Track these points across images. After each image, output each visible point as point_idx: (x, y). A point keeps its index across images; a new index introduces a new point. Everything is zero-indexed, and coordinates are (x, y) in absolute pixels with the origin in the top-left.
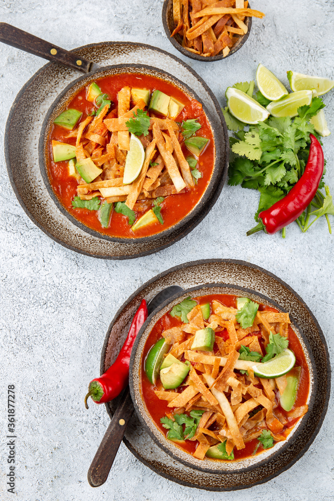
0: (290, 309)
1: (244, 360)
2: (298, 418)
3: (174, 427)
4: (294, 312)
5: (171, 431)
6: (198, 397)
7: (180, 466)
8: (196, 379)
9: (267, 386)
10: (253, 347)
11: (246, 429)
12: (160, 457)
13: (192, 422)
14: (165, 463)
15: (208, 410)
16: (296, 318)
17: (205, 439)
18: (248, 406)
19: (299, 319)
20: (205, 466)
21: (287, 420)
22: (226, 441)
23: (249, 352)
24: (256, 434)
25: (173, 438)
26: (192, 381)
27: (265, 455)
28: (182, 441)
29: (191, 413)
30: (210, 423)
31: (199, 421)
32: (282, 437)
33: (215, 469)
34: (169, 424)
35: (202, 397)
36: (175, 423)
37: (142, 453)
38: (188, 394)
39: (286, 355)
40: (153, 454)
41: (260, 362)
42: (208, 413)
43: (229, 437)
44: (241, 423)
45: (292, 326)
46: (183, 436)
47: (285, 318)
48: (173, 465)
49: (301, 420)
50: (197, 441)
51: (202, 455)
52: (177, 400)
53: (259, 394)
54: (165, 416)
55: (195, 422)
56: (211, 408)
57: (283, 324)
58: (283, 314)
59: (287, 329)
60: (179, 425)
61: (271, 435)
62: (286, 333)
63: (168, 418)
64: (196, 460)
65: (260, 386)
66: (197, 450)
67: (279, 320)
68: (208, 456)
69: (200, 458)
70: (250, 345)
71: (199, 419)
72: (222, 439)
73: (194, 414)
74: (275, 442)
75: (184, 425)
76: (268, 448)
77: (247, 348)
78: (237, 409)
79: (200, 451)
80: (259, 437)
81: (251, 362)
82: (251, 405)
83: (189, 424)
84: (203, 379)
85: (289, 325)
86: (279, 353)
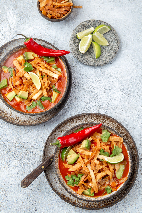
0: (124, 136)
1: (102, 155)
2: (123, 182)
3: (70, 180)
4: (125, 138)
5: (69, 182)
6: (81, 168)
7: (73, 198)
8: (81, 161)
9: (111, 167)
10: (106, 150)
11: (100, 184)
12: (64, 193)
13: (78, 179)
14: (66, 195)
15: (85, 174)
16: (126, 140)
17: (83, 186)
18: (102, 174)
19: (128, 141)
20: (81, 197)
21: (118, 183)
22: (91, 188)
23: (104, 152)
24: (105, 187)
25: (69, 184)
26: (79, 161)
27: (107, 196)
28: (73, 186)
29: (78, 175)
30: (85, 180)
31: (81, 179)
32: (115, 189)
33: (85, 199)
34: (68, 179)
35: (83, 168)
36: (71, 179)
37: (57, 190)
38: (77, 167)
39: (120, 155)
40: (61, 191)
41: (109, 157)
42: (85, 175)
43: (92, 187)
44: (98, 181)
45: (124, 143)
46: (73, 184)
47: (121, 140)
48: (70, 197)
49: (124, 183)
50: (79, 187)
51: (81, 193)
52: (72, 168)
53: (107, 170)
54: (67, 175)
55: (79, 179)
56: (86, 173)
57: (120, 142)
58: (121, 138)
59: (122, 145)
60: (73, 179)
61: (111, 188)
62: (121, 146)
63: (68, 176)
64: (78, 195)
65: (108, 167)
66: (79, 190)
67: (119, 141)
68: (83, 193)
69: (80, 194)
70: (105, 149)
71: (81, 177)
72: (90, 187)
73: (79, 176)
74: (112, 191)
75: (74, 180)
76: (109, 193)
77: (104, 150)
78: (97, 175)
79: (80, 191)
80: (106, 188)
81: (105, 156)
82: (103, 174)
83: (77, 179)
84: (84, 161)
85: (123, 143)
86: (118, 154)
